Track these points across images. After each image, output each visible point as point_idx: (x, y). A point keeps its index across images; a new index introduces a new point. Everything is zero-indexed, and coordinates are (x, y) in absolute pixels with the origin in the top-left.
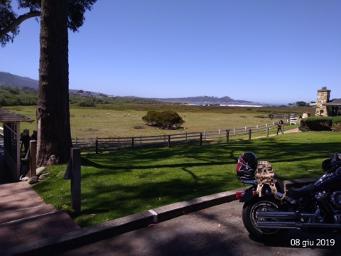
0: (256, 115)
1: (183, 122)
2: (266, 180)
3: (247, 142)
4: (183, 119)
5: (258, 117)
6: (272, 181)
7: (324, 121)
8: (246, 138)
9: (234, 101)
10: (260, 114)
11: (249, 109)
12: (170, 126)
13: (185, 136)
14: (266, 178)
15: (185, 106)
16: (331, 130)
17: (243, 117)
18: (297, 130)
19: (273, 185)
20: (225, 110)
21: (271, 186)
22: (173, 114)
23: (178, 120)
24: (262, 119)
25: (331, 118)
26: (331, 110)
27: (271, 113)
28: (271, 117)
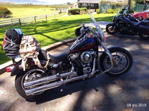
0: (51, 9)
1: (11, 13)
2: (29, 54)
3: (45, 22)
4: (12, 12)
5: (51, 10)
6: (34, 54)
7: (77, 10)
8: (45, 20)
9: (40, 2)
10: (52, 9)
11: (47, 6)
12: (5, 16)
13: (11, 21)
14: (28, 52)
15: (13, 5)
16: (79, 14)
17: (44, 10)
18: (67, 15)
19: (35, 58)
20: (35, 7)
21: (34, 59)
22: (4, 9)
23: (8, 12)
24: (53, 11)
25: (79, 8)
26: (79, 5)
27: (57, 8)
28: (57, 9)
